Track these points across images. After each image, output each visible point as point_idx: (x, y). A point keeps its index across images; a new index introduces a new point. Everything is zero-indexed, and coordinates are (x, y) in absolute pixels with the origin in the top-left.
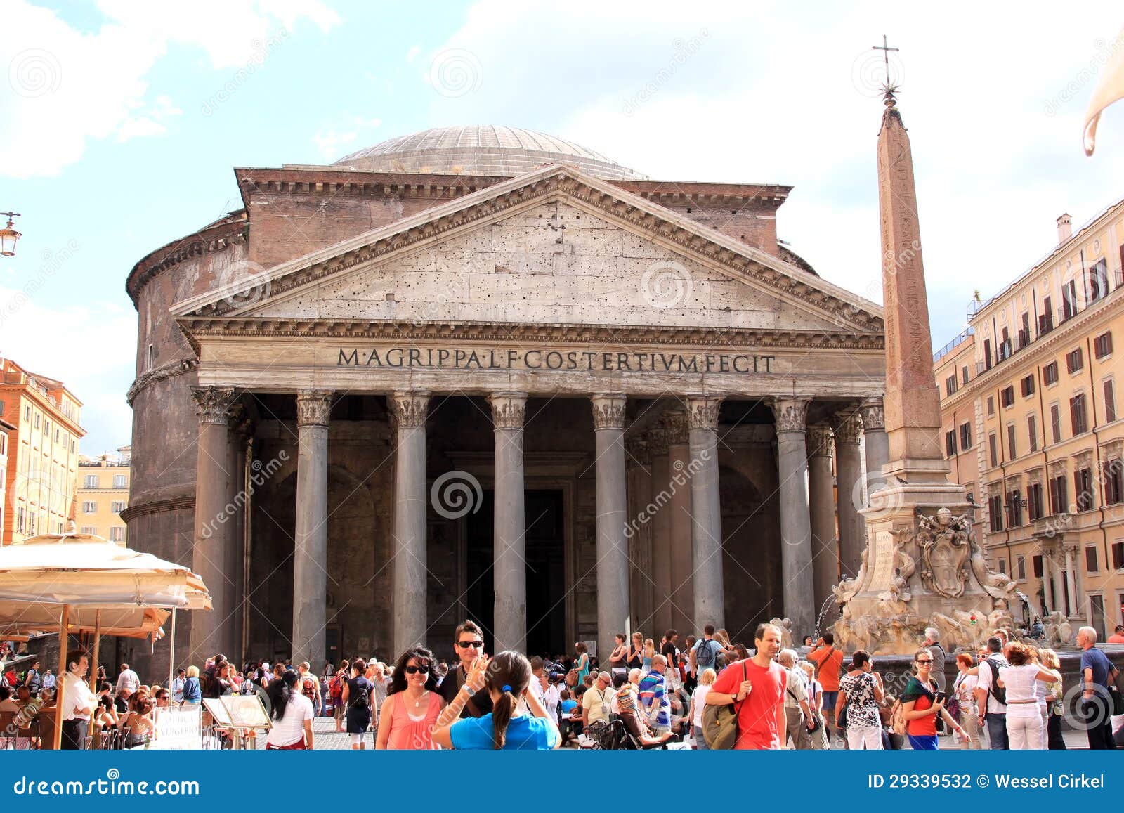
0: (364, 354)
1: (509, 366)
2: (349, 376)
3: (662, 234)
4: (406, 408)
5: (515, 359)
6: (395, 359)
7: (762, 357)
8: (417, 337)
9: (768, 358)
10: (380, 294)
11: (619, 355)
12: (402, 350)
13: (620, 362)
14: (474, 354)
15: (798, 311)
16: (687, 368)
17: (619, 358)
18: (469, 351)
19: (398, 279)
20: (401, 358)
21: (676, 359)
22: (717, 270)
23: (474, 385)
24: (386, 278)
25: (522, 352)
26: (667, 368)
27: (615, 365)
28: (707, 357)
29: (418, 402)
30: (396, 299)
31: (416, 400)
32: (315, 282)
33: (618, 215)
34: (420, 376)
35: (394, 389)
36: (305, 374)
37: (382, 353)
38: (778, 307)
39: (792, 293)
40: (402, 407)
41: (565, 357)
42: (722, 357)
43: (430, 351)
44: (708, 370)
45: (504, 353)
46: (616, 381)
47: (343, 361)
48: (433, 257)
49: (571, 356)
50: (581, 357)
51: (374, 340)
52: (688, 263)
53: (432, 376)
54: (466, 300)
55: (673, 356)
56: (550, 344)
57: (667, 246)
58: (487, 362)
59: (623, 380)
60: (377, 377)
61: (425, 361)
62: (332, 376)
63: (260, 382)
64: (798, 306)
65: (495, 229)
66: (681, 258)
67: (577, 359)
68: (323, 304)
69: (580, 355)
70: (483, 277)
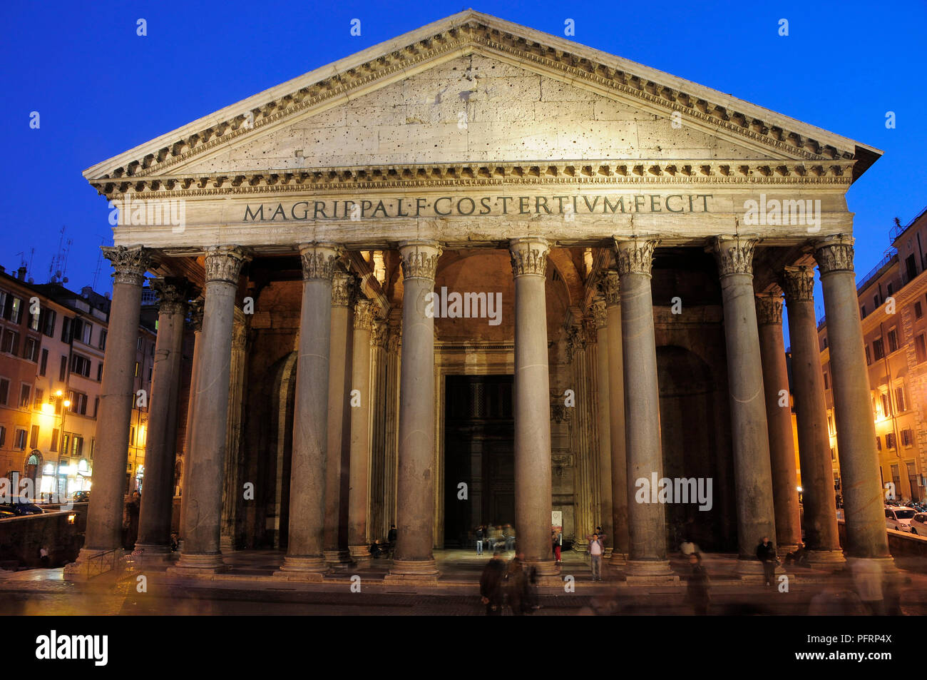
0: (270, 210)
1: (418, 214)
2: (253, 231)
3: (583, 76)
4: (309, 260)
5: (424, 207)
6: (299, 213)
7: (698, 196)
8: (321, 188)
9: (705, 196)
10: (289, 152)
11: (538, 198)
12: (307, 203)
13: (537, 206)
14: (381, 203)
15: (738, 148)
16: (614, 209)
17: (537, 201)
18: (375, 199)
19: (308, 136)
20: (306, 211)
21: (601, 201)
22: (645, 109)
23: (380, 235)
24: (296, 136)
25: (431, 199)
26: (591, 210)
27: (532, 209)
28: (636, 197)
29: (322, 254)
30: (305, 154)
31: (319, 251)
32: (226, 144)
33: (534, 60)
34: (324, 227)
35: (297, 242)
36: (211, 232)
37: (287, 208)
38: (714, 144)
39: (729, 127)
40: (306, 260)
41: (478, 203)
42: (652, 197)
43: (336, 202)
44: (637, 210)
45: (411, 199)
46: (533, 224)
47: (249, 217)
48: (344, 114)
49: (485, 202)
50: (496, 201)
51: (279, 194)
52: (612, 103)
53: (337, 227)
54: (375, 151)
55: (598, 197)
56: (460, 188)
57: (588, 88)
58: (395, 211)
59: (542, 223)
60: (280, 230)
61: (330, 213)
62: (238, 231)
63: (169, 242)
64: (737, 142)
65: (407, 83)
66: (604, 101)
67: (491, 204)
68: (233, 164)
69: (494, 200)
70: (393, 128)
